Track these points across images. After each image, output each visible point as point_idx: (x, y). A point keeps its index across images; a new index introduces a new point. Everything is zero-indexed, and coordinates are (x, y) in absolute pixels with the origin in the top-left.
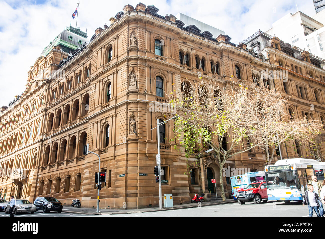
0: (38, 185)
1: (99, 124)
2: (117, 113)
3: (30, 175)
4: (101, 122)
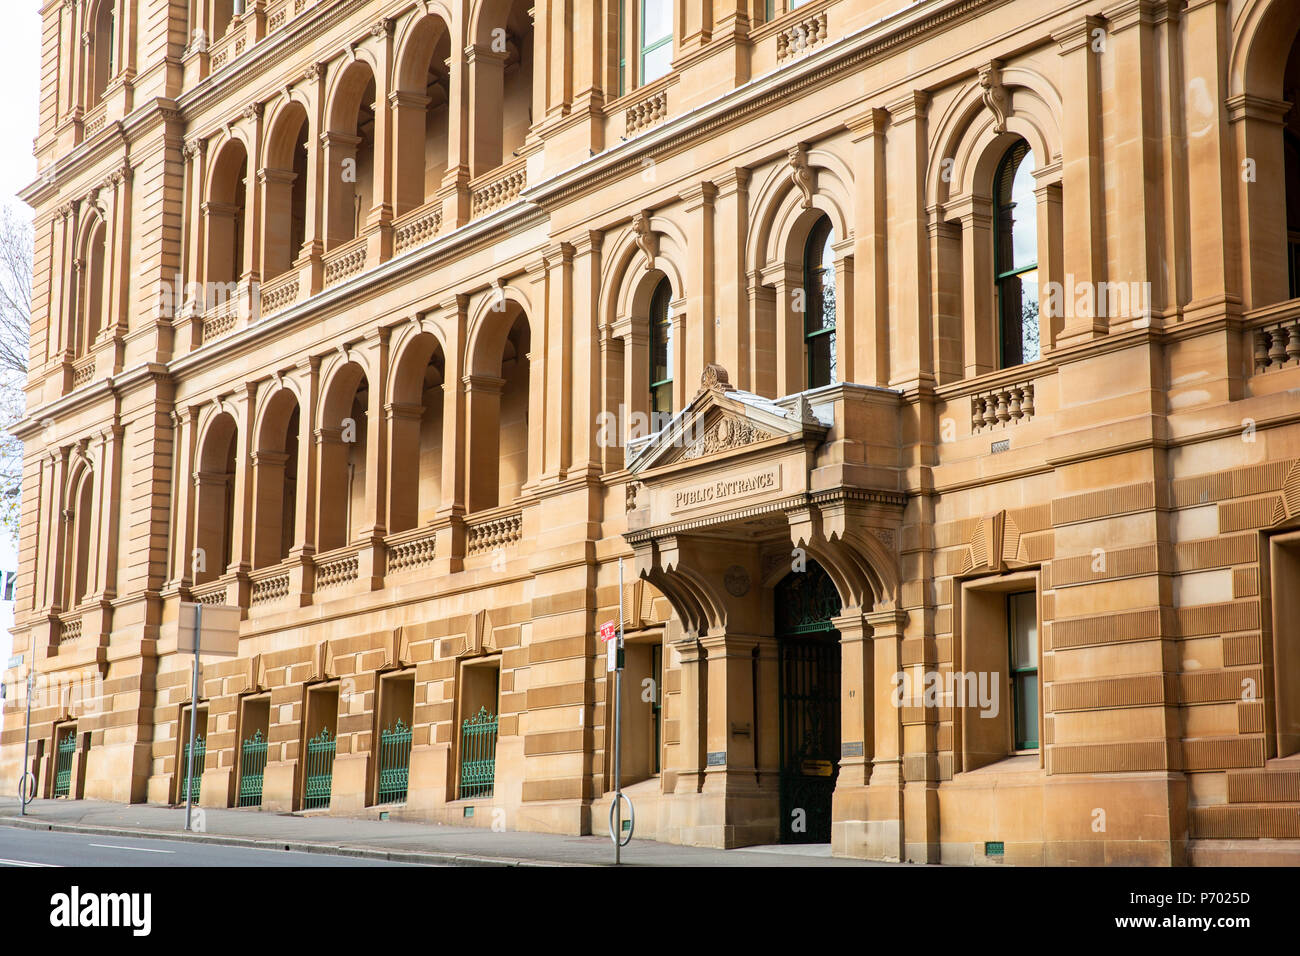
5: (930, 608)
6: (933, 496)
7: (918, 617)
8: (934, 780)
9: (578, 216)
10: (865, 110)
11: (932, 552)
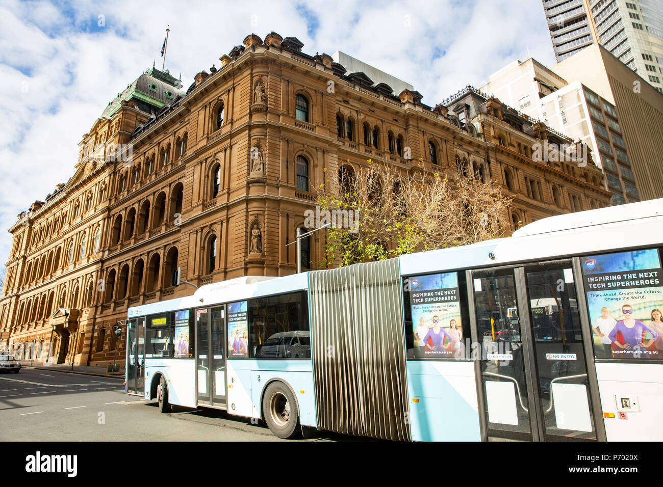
0: (96, 334)
1: (199, 234)
2: (229, 217)
3: (81, 317)
4: (202, 232)
5: (77, 335)
6: (80, 322)
7: (76, 336)
8: (74, 355)
9: (60, 281)
10: (81, 275)
11: (79, 329)
